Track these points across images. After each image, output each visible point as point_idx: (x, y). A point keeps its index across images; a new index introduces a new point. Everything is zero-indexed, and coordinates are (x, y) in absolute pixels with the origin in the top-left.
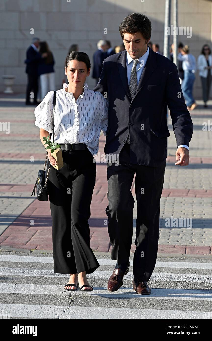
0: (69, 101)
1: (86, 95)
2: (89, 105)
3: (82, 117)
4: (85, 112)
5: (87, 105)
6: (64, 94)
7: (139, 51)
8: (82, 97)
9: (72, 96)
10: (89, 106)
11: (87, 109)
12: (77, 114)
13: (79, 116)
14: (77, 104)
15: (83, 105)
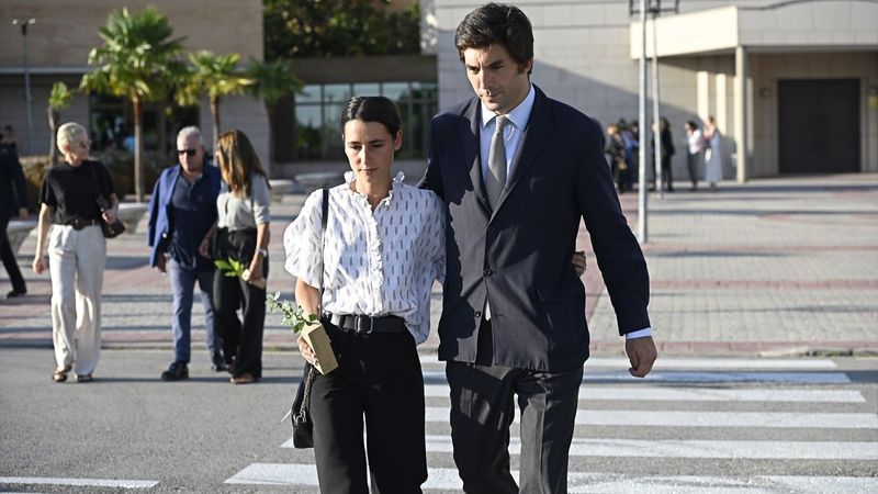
0: (357, 212)
1: (397, 198)
2: (406, 222)
3: (387, 249)
4: (395, 239)
5: (401, 222)
6: (345, 197)
7: (503, 92)
8: (387, 203)
9: (364, 200)
10: (404, 224)
11: (401, 230)
12: (378, 243)
13: (381, 248)
14: (376, 220)
15: (391, 223)
